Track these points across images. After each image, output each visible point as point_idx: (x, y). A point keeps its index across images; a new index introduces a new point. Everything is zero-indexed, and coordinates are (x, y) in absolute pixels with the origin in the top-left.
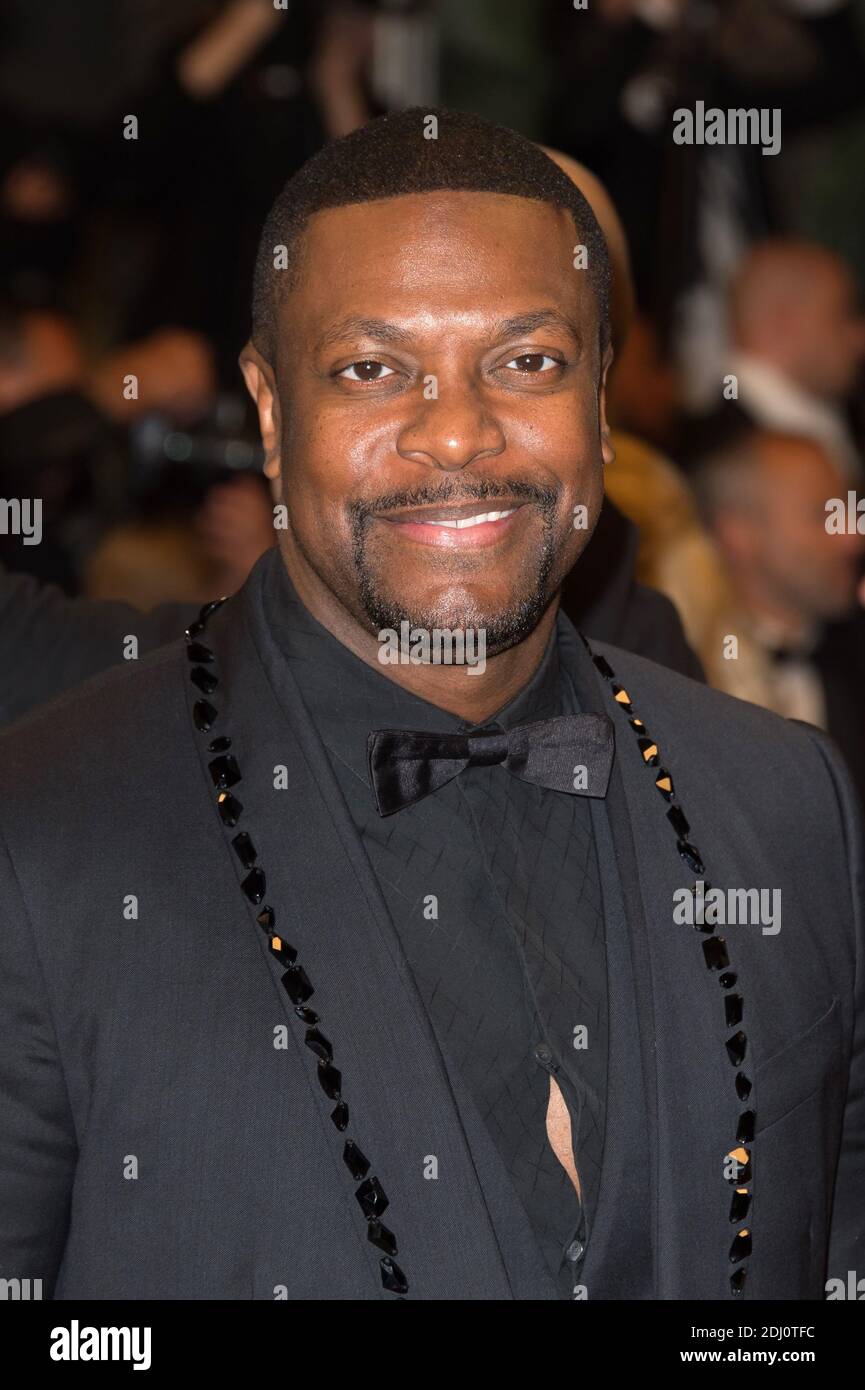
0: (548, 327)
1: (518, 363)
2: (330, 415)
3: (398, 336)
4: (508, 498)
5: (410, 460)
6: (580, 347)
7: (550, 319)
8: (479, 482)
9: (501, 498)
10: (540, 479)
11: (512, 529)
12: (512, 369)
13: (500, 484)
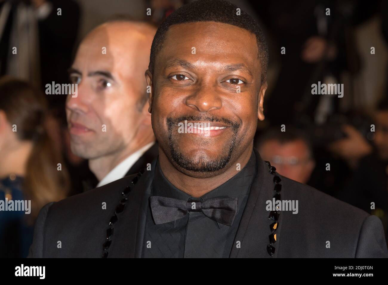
0: (241, 70)
1: (230, 81)
2: (166, 89)
3: (191, 67)
4: (221, 123)
5: (189, 106)
6: (252, 78)
7: (243, 67)
8: (212, 117)
9: (219, 123)
10: (235, 119)
11: (222, 133)
12: (228, 83)
13: (220, 118)
